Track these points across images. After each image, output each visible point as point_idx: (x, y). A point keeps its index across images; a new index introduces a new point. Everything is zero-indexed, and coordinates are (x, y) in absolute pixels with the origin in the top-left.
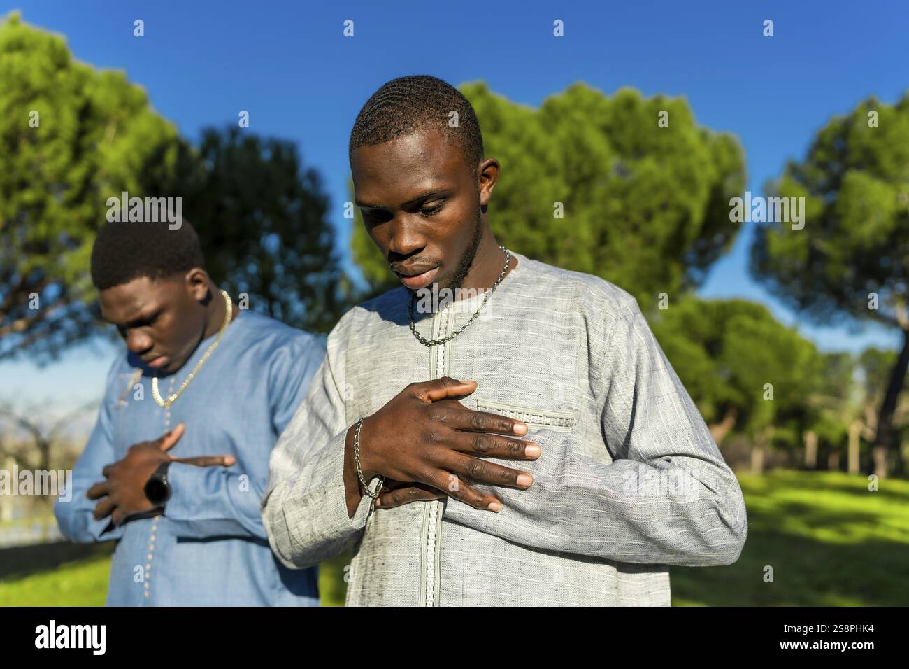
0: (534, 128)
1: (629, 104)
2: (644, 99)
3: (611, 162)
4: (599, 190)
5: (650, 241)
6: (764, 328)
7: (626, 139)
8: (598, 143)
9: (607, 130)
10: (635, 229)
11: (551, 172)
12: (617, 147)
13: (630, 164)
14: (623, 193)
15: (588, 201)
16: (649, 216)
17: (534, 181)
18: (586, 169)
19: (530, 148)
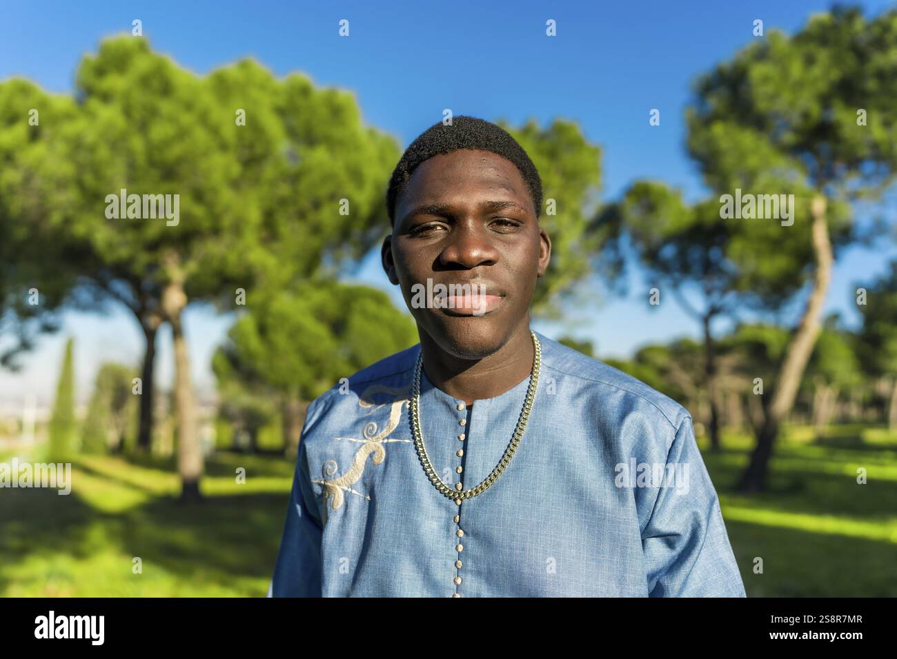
0: (207, 100)
1: (305, 91)
2: (319, 89)
3: (282, 145)
4: (269, 171)
5: (316, 230)
6: (385, 314)
7: (298, 123)
8: (273, 126)
9: (281, 112)
10: (302, 215)
11: (224, 147)
12: (291, 133)
13: (302, 150)
14: (294, 178)
15: (256, 181)
16: (317, 205)
17: (206, 154)
18: (259, 150)
19: (204, 119)
